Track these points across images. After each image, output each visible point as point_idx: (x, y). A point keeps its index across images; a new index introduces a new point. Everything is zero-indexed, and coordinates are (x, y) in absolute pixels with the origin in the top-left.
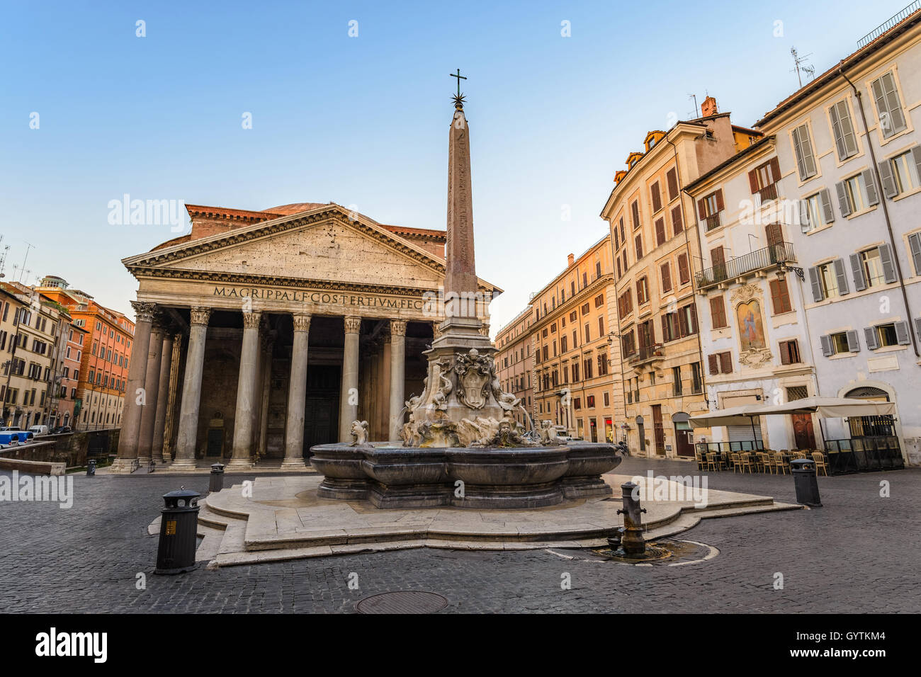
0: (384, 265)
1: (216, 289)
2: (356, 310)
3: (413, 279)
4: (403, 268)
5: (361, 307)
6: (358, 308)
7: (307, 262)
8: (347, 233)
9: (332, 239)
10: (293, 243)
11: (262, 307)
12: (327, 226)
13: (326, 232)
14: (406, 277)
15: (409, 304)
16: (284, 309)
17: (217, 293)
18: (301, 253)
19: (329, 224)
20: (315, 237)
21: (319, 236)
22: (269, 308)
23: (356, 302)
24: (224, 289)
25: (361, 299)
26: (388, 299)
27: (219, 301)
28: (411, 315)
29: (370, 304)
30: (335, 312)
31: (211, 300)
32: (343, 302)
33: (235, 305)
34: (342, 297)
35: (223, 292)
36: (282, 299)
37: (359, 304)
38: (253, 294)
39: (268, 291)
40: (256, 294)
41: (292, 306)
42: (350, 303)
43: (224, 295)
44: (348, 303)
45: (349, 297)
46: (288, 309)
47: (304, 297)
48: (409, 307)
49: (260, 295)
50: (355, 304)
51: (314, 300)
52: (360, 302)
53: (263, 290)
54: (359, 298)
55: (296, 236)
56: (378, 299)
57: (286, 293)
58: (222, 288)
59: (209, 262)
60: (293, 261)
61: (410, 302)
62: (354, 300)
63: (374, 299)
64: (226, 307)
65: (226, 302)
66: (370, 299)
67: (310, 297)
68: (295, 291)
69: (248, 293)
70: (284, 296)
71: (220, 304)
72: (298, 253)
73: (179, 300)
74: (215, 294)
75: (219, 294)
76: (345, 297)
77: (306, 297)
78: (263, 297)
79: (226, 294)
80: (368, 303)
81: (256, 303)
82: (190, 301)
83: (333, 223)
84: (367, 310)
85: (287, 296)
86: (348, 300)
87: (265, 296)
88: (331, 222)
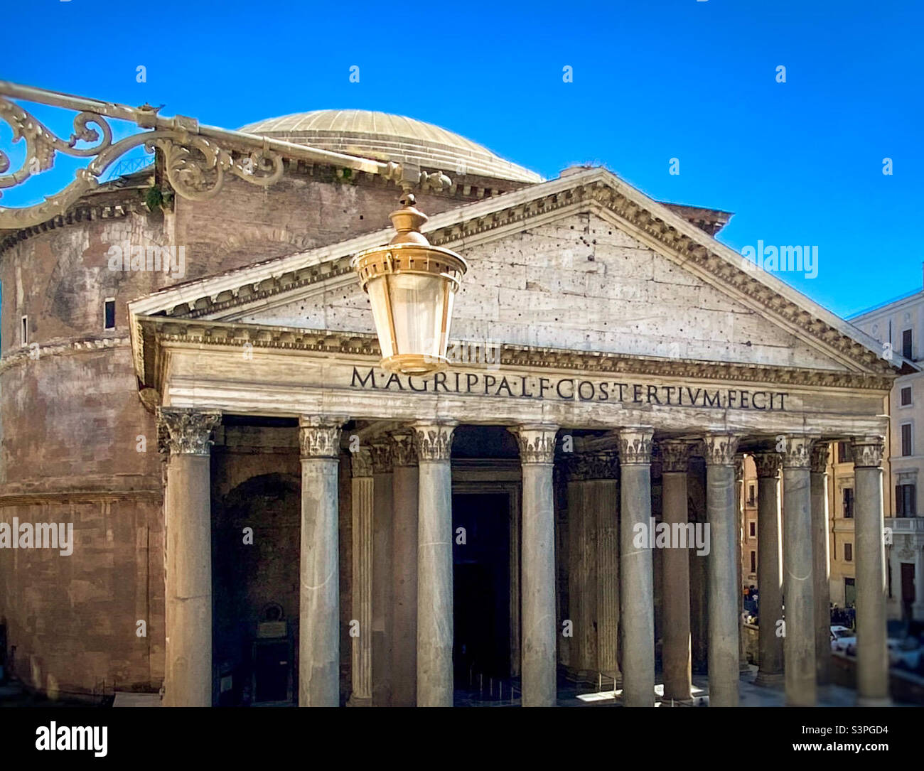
0: (693, 312)
1: (355, 372)
2: (646, 414)
3: (749, 344)
4: (731, 319)
5: (656, 407)
6: (650, 410)
7: (543, 307)
8: (618, 238)
9: (589, 251)
10: (510, 260)
11: (458, 414)
12: (577, 220)
13: (575, 235)
14: (737, 338)
15: (743, 399)
16: (505, 416)
17: (357, 381)
18: (528, 286)
19: (581, 215)
20: (554, 246)
21: (562, 243)
22: (471, 416)
23: (644, 398)
24: (372, 372)
25: (652, 391)
26: (704, 387)
27: (366, 401)
28: (747, 422)
29: (671, 401)
30: (605, 420)
31: (346, 399)
32: (619, 397)
33: (401, 411)
34: (618, 387)
35: (370, 379)
36: (498, 393)
37: (649, 401)
38: (436, 383)
39: (469, 375)
40: (442, 383)
41: (521, 410)
42: (633, 399)
43: (374, 385)
44: (628, 401)
45: (631, 386)
46: (511, 416)
47: (542, 387)
48: (742, 406)
49: (452, 387)
50: (641, 401)
51: (562, 393)
52: (652, 398)
53: (457, 374)
54: (649, 387)
55: (516, 243)
56: (684, 390)
57: (504, 380)
58: (369, 370)
59: (331, 306)
60: (514, 304)
61: (745, 395)
62: (641, 393)
63: (677, 390)
64: (381, 416)
65: (380, 402)
66: (671, 390)
67: (555, 387)
68: (523, 374)
69: (425, 382)
70: (501, 387)
71: (366, 410)
72: (523, 286)
73: (271, 402)
74: (353, 384)
75: (363, 383)
76: (623, 387)
77: (547, 388)
78: (457, 390)
79: (377, 384)
80: (666, 400)
81: (447, 404)
82: (298, 402)
83: (588, 213)
84: (666, 415)
85: (507, 387)
86: (628, 394)
87: (463, 387)
88: (585, 210)
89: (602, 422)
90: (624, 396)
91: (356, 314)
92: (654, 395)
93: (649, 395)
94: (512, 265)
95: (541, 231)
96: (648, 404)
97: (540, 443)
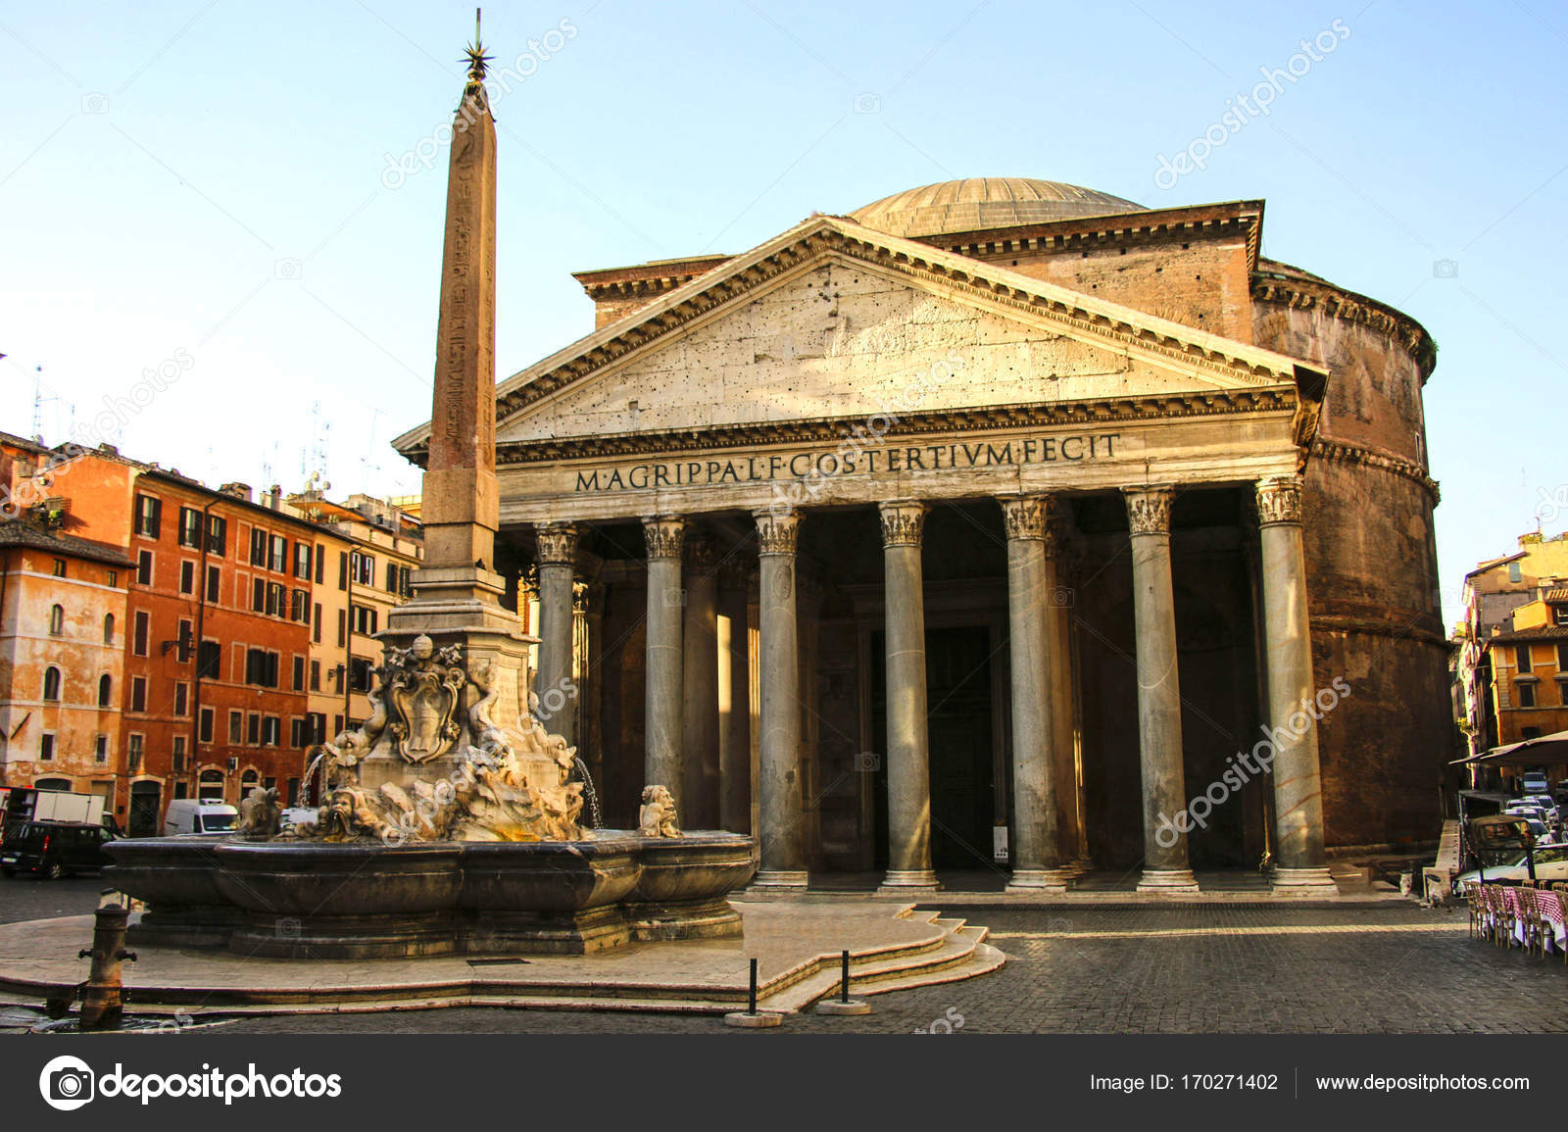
0: (970, 352)
1: (580, 477)
2: (904, 484)
3: (1053, 378)
4: (1025, 351)
5: (917, 474)
6: (907, 478)
7: (775, 379)
8: (866, 285)
9: (831, 306)
10: (738, 335)
11: (680, 507)
12: (815, 276)
13: (813, 293)
14: (1033, 373)
15: (1046, 449)
16: (730, 504)
17: (582, 486)
18: (758, 359)
19: (820, 270)
20: (788, 309)
21: (798, 305)
22: (694, 507)
23: (903, 464)
24: (595, 476)
25: (914, 454)
26: (986, 442)
27: (588, 504)
28: (1053, 479)
29: (940, 464)
30: (851, 497)
31: (570, 504)
32: (869, 467)
33: (621, 510)
34: (867, 456)
35: (594, 481)
36: (722, 481)
37: (909, 467)
38: (657, 476)
39: (691, 465)
40: (663, 476)
41: (747, 495)
42: (888, 468)
43: (597, 488)
44: (881, 470)
45: (884, 452)
46: (737, 503)
47: (772, 467)
48: (1046, 458)
49: (672, 478)
50: (899, 469)
51: (797, 472)
52: (913, 463)
53: (679, 466)
54: (909, 450)
55: (744, 317)
56: (959, 448)
57: (730, 465)
58: (592, 472)
59: (561, 416)
60: (741, 381)
61: (1050, 444)
62: (898, 459)
63: (948, 449)
64: (604, 517)
65: (602, 503)
66: (940, 450)
67: (788, 465)
68: (750, 456)
69: (646, 478)
70: (726, 472)
71: (589, 512)
72: (751, 360)
73: (508, 514)
74: (578, 489)
75: (587, 487)
76: (874, 454)
77: (779, 468)
78: (679, 482)
79: (600, 485)
80: (934, 462)
81: (666, 498)
82: (530, 512)
83: (828, 266)
84: (933, 482)
85: (733, 472)
86: (880, 461)
87: (685, 478)
88: (825, 262)
89: (847, 500)
90: (875, 466)
91: (582, 419)
92: (917, 459)
93: (910, 459)
94: (740, 340)
95: (773, 298)
96: (907, 472)
97: (769, 530)
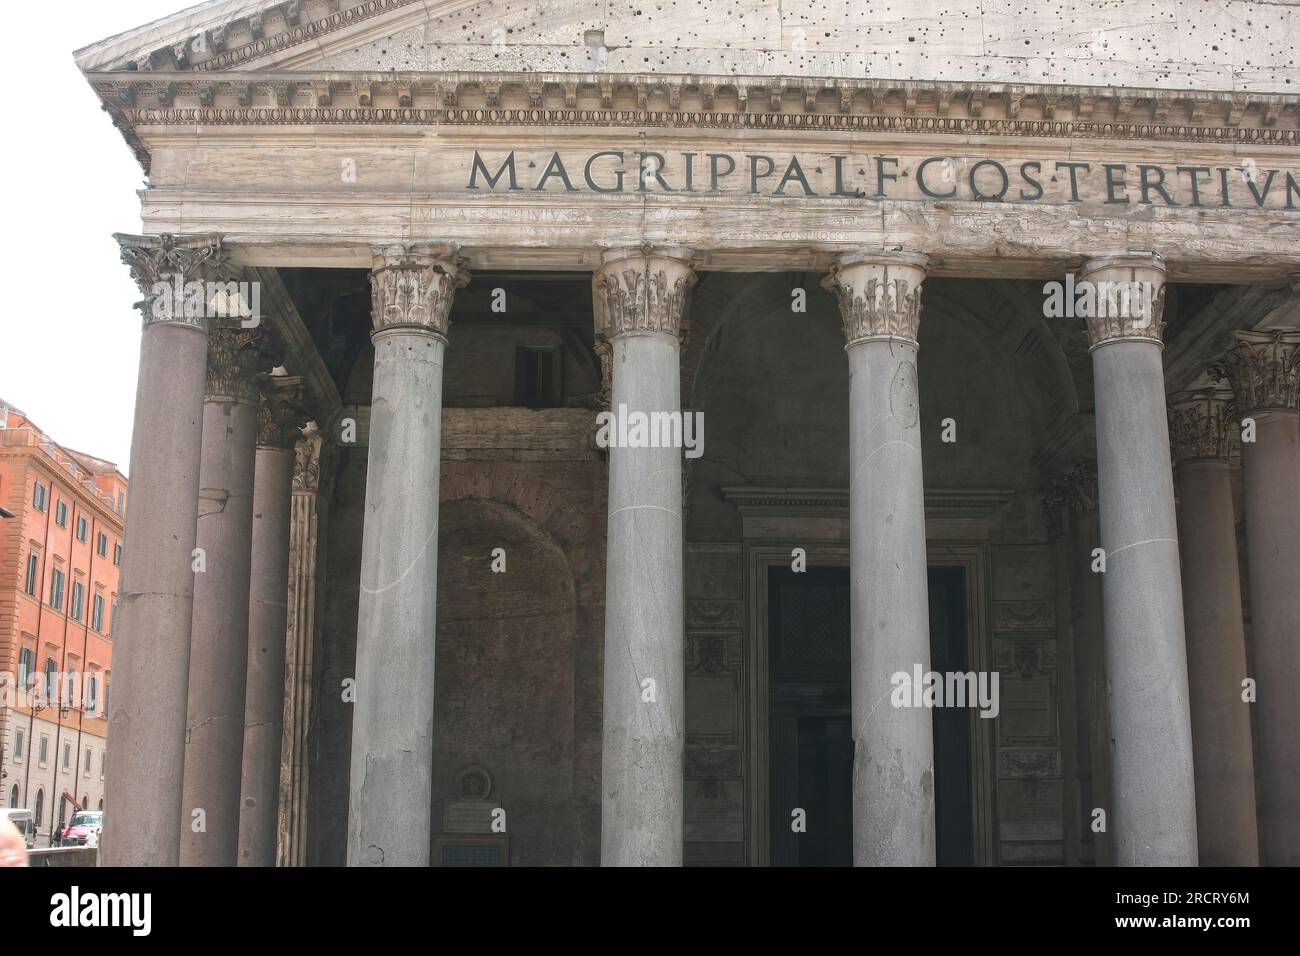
1: (478, 162)
2: (1139, 228)
5: (1163, 211)
6: (1148, 217)
11: (695, 236)
16: (796, 236)
17: (481, 179)
22: (720, 239)
23: (1133, 192)
24: (510, 161)
25: (1153, 177)
27: (493, 214)
29: (1201, 199)
30: (1038, 243)
31: (456, 213)
32: (1069, 192)
33: (567, 232)
34: (1065, 171)
35: (507, 172)
36: (778, 193)
37: (1145, 200)
38: (644, 172)
39: (714, 158)
40: (656, 174)
41: (831, 222)
42: (1104, 196)
43: (514, 186)
44: (1093, 199)
45: (1097, 169)
46: (811, 237)
47: (881, 176)
49: (677, 180)
50: (1126, 201)
51: (930, 188)
52: (1152, 193)
53: (689, 157)
54: (1144, 169)
56: (1234, 174)
57: (795, 164)
58: (505, 156)
62: (1123, 184)
63: (1216, 175)
64: (528, 243)
65: (526, 215)
66: (1199, 175)
67: (913, 174)
68: (838, 150)
69: (620, 174)
70: (787, 177)
71: (497, 231)
73: (317, 223)
74: (472, 185)
75: (492, 182)
76: (1078, 170)
77: (894, 177)
78: (689, 187)
79: (521, 181)
80: (1190, 196)
81: (664, 214)
82: (364, 221)
84: (1193, 229)
85: (801, 177)
86: (1091, 184)
87: (702, 180)
90: (1079, 191)
91: (485, 54)
92: (1158, 186)
93: (1145, 186)
96: (1143, 207)
97: (879, 291)
